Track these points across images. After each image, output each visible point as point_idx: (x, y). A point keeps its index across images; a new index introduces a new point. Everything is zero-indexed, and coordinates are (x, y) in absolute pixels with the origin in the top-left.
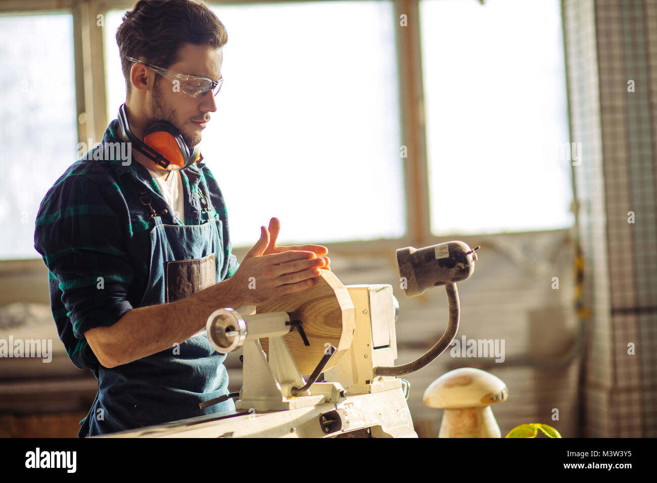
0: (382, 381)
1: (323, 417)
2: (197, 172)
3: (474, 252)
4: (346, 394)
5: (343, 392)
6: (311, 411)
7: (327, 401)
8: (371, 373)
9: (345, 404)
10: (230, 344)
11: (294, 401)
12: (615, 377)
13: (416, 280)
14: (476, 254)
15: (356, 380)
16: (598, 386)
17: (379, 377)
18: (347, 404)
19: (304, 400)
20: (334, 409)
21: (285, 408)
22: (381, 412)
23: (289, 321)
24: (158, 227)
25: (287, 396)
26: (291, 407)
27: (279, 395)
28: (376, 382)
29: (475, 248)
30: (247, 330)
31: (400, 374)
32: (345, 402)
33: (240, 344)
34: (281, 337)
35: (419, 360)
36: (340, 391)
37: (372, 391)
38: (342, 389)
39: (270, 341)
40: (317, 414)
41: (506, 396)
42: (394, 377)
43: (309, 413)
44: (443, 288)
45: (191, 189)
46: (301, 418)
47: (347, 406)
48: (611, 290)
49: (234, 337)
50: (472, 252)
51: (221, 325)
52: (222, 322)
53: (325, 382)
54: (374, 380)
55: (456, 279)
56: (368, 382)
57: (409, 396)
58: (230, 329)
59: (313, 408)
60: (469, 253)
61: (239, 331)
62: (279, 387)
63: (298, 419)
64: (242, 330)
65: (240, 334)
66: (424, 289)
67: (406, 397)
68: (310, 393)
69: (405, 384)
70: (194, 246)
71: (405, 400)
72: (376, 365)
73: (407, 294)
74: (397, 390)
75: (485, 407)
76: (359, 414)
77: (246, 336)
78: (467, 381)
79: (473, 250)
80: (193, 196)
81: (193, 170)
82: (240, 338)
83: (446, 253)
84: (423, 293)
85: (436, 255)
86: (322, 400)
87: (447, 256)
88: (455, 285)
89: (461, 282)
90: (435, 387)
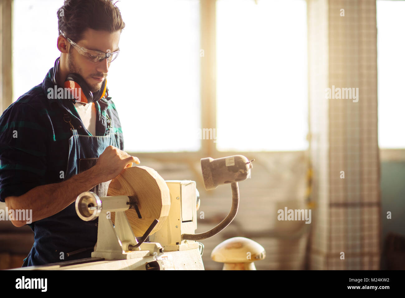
0: (186, 243)
1: (148, 265)
2: (106, 103)
3: (251, 162)
4: (163, 250)
5: (162, 249)
6: (140, 261)
7: (151, 255)
8: (180, 238)
9: (162, 257)
10: (91, 215)
11: (130, 254)
12: (330, 247)
13: (213, 179)
14: (252, 164)
15: (170, 242)
16: (318, 252)
17: (184, 240)
18: (163, 257)
19: (136, 253)
20: (155, 260)
21: (124, 258)
22: (185, 264)
23: (129, 202)
24: (75, 136)
25: (125, 250)
26: (128, 257)
27: (121, 249)
28: (183, 244)
29: (252, 160)
30: (102, 206)
31: (199, 239)
32: (163, 256)
33: (97, 216)
34: (123, 212)
35: (211, 230)
36: (160, 248)
37: (180, 249)
38: (161, 247)
39: (116, 214)
40: (144, 263)
41: (264, 256)
42: (194, 241)
43: (139, 262)
44: (229, 185)
45: (101, 113)
46: (133, 265)
47: (164, 258)
48: (330, 191)
49: (93, 210)
50: (249, 162)
51: (85, 203)
52: (86, 200)
53: (150, 242)
54: (182, 242)
55: (238, 180)
56: (177, 243)
57: (203, 253)
58: (91, 205)
59: (142, 259)
60: (248, 163)
61: (97, 207)
62: (121, 245)
63: (132, 265)
64: (99, 206)
65: (97, 209)
66: (218, 185)
67: (201, 254)
68: (140, 249)
69: (201, 246)
70: (98, 149)
71: (201, 256)
72: (183, 232)
73: (206, 188)
74: (195, 249)
75: (250, 263)
76: (171, 264)
77: (101, 210)
78: (240, 246)
79: (250, 161)
80: (102, 117)
81: (104, 101)
82: (97, 211)
83: (233, 162)
84: (216, 188)
85: (226, 163)
86: (148, 254)
87: (233, 164)
88: (237, 183)
89: (241, 182)
90: (219, 248)
